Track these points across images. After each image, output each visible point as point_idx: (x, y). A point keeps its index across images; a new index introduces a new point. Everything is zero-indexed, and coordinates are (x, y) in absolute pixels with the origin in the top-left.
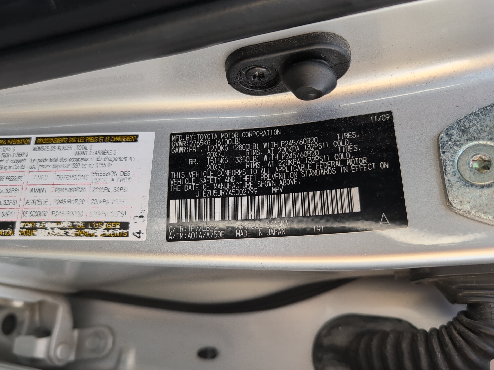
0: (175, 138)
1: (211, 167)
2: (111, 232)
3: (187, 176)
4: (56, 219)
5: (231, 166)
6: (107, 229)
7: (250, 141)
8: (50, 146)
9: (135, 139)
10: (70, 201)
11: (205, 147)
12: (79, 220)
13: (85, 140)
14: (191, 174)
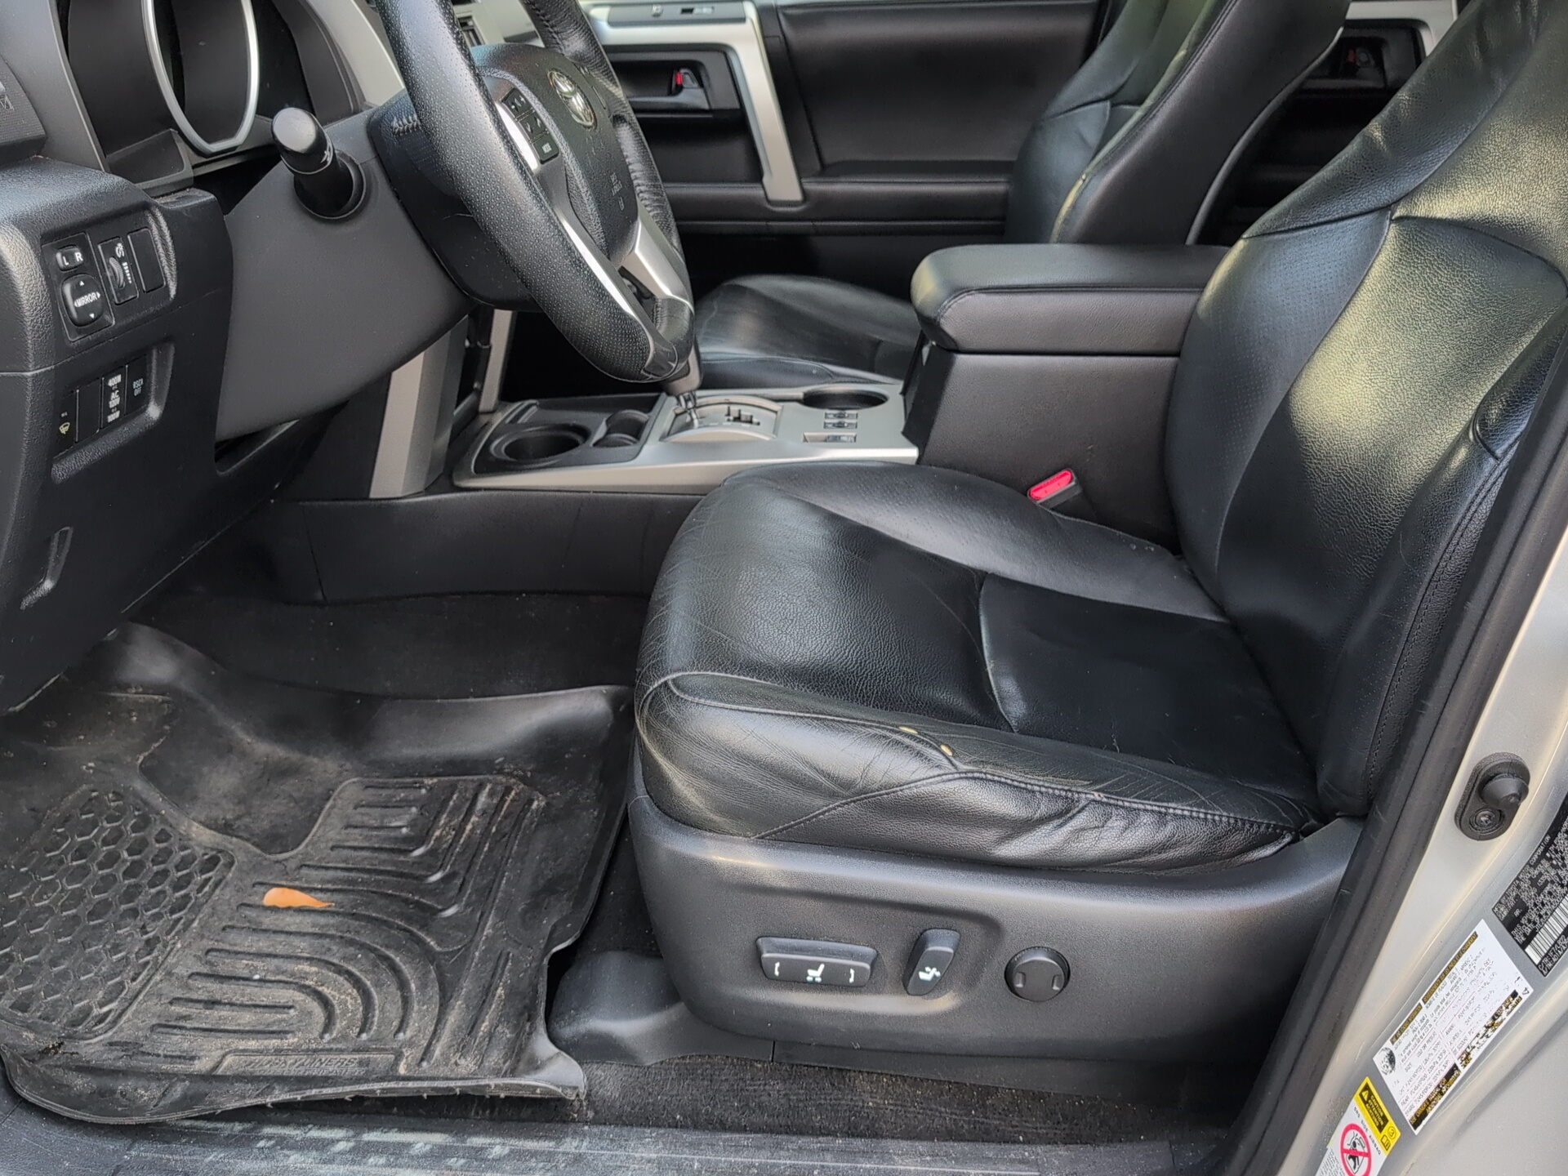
0: (1496, 909)
1: (1530, 904)
2: (1510, 1007)
3: (1522, 925)
4: (1475, 1035)
5: (1540, 890)
6: (1507, 1008)
7: (1538, 862)
8: (1434, 995)
9: (1475, 936)
10: (1472, 1015)
11: (1517, 895)
12: (1487, 1020)
13: (1449, 969)
14: (1523, 921)
